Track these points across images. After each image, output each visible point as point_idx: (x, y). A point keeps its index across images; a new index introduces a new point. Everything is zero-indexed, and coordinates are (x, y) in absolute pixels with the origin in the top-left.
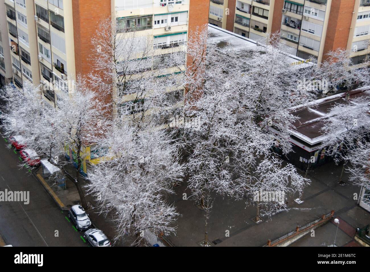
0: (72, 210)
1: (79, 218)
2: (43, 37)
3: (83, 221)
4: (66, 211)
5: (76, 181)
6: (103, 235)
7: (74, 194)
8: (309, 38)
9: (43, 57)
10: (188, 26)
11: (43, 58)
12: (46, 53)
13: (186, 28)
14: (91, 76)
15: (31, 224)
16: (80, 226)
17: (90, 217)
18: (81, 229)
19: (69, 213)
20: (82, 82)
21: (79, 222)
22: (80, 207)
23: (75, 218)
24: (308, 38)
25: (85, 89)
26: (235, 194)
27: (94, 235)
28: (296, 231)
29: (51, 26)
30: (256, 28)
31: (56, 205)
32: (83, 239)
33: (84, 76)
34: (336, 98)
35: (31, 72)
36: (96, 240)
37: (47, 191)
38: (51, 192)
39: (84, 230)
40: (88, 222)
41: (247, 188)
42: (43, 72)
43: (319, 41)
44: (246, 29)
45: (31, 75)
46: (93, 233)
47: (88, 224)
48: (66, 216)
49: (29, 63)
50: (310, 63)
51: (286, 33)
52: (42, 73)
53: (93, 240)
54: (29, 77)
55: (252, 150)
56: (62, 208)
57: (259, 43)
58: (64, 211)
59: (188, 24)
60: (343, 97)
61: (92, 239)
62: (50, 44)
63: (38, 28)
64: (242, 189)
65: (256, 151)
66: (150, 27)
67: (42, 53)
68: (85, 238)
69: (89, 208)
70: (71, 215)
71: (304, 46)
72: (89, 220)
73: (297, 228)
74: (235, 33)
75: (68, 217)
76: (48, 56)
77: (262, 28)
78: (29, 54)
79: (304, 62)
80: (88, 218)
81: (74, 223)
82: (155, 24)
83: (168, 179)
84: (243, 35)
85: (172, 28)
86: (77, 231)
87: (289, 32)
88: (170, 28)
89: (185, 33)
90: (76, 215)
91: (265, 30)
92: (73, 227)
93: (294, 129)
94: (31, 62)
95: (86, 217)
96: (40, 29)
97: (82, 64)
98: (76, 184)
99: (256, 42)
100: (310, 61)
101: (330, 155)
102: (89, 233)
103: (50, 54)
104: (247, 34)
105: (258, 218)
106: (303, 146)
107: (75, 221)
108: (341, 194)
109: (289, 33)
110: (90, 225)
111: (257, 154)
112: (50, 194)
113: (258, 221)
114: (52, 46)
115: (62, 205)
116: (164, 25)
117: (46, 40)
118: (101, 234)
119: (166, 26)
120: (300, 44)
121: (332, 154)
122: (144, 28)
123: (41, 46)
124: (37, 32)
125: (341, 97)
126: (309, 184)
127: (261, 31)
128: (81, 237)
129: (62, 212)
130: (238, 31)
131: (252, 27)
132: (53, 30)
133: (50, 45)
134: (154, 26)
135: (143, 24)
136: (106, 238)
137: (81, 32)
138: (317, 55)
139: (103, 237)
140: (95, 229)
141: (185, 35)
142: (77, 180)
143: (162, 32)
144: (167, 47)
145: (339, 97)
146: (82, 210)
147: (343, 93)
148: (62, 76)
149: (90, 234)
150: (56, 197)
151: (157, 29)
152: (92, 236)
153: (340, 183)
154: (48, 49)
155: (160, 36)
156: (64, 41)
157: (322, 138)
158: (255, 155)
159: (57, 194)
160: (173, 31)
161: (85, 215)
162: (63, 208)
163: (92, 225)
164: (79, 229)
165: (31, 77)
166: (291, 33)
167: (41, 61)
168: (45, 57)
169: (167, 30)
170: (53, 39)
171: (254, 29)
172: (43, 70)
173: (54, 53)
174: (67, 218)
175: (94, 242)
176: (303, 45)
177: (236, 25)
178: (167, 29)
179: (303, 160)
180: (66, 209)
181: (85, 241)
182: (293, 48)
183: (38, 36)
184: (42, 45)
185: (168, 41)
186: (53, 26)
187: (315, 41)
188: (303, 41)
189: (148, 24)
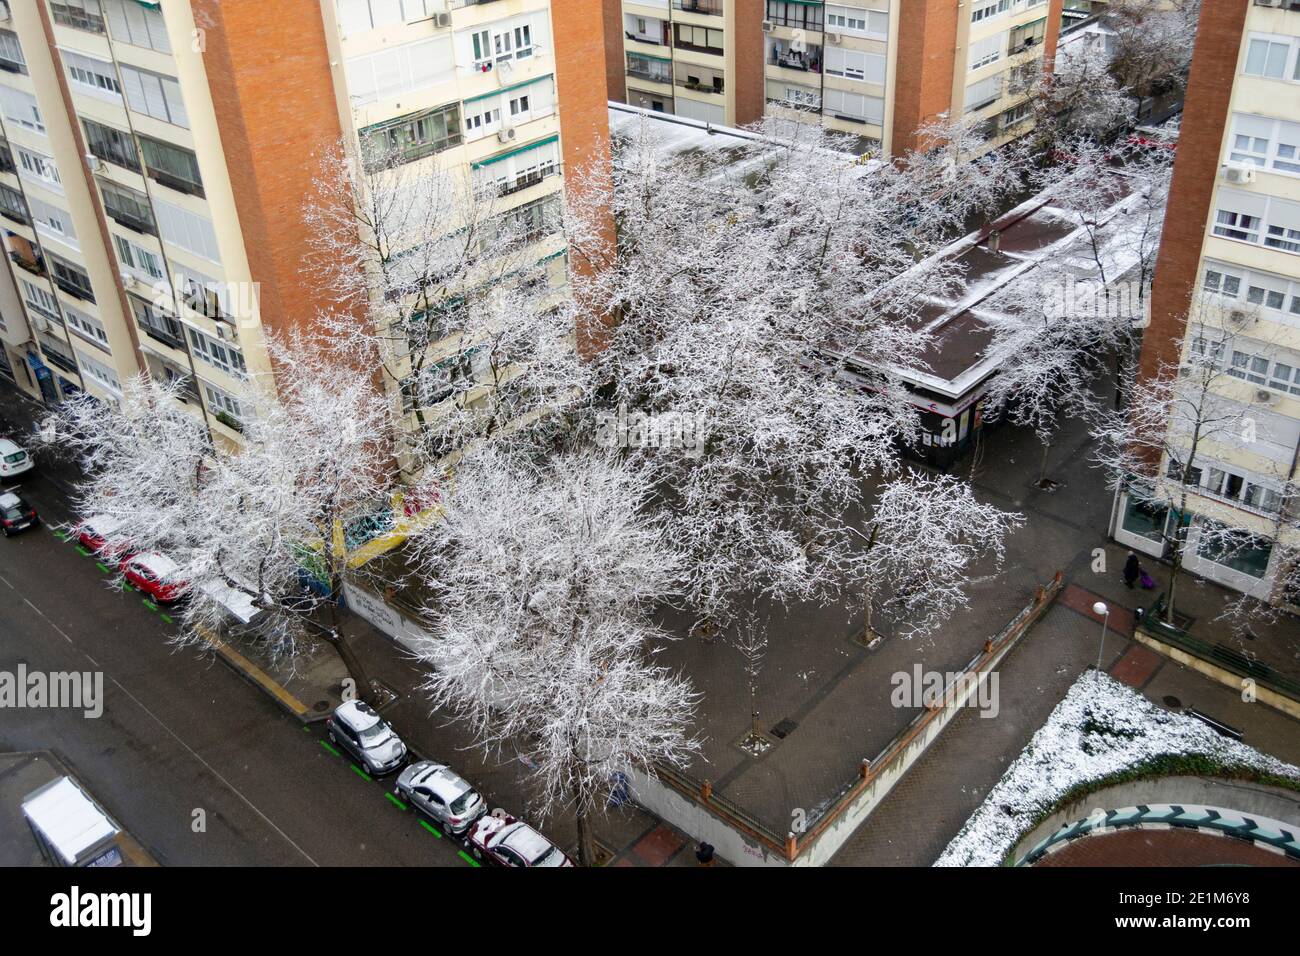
0: (338, 720)
1: (367, 742)
2: (124, 216)
3: (382, 747)
4: (319, 722)
5: (336, 636)
6: (457, 779)
7: (323, 664)
8: (851, 92)
9: (136, 276)
10: (558, 118)
11: (136, 280)
12: (146, 263)
13: (553, 126)
14: (328, 323)
15: (226, 790)
16: (378, 764)
17: (399, 730)
18: (380, 771)
19: (329, 731)
20: (306, 348)
21: (370, 753)
22: (359, 708)
23: (356, 743)
24: (847, 92)
25: (319, 366)
26: (819, 591)
27: (428, 784)
28: (986, 651)
29: (152, 182)
30: (693, 83)
31: (279, 709)
32: (397, 802)
33: (310, 327)
34: (964, 249)
35: (100, 323)
36: (441, 801)
37: (239, 674)
38: (254, 672)
39: (391, 773)
40: (395, 747)
41: (844, 565)
42: (143, 320)
43: (879, 98)
44: (664, 89)
45: (98, 331)
46: (423, 780)
47: (398, 751)
48: (322, 738)
49: (90, 298)
50: (872, 161)
51: (781, 87)
52: (140, 323)
53: (430, 800)
54: (95, 338)
55: (844, 458)
56: (302, 718)
57: (714, 127)
58: (311, 724)
59: (558, 112)
60: (980, 243)
61: (426, 798)
62: (157, 236)
63: (103, 191)
64: (832, 571)
65: (858, 460)
66: (456, 140)
67: (132, 265)
68: (398, 796)
69: (382, 698)
70: (337, 734)
71: (837, 117)
72: (399, 740)
73: (988, 643)
74: (631, 104)
75: (328, 740)
76: (153, 272)
77: (710, 83)
78: (84, 270)
79: (857, 163)
80: (393, 734)
81: (356, 757)
82: (469, 126)
83: (646, 601)
84: (657, 106)
85: (517, 131)
86: (368, 779)
87: (790, 83)
88: (511, 133)
89: (555, 138)
90: (355, 735)
91: (718, 85)
92: (354, 768)
93: (928, 371)
94: (95, 295)
95: (387, 732)
96: (110, 193)
97: (279, 285)
98: (335, 643)
99: (704, 125)
100: (870, 158)
101: (1027, 422)
102: (409, 780)
103: (160, 266)
104: (666, 104)
105: (869, 635)
106: (931, 403)
107: (358, 753)
108: (1056, 519)
109: (790, 87)
110: (404, 751)
111: (861, 468)
112: (251, 681)
113: (873, 643)
114: (165, 241)
115: (298, 707)
116: (493, 127)
117: (142, 225)
118: (450, 779)
119: (500, 128)
120: (825, 112)
121: (1032, 418)
122: (441, 146)
123: (124, 244)
124: (102, 203)
125: (976, 245)
126: (1018, 525)
127: (708, 90)
128: (388, 795)
129: (307, 729)
130: (639, 97)
131: (679, 83)
132: (161, 195)
133: (156, 239)
134: (469, 134)
135: (433, 133)
136: (468, 787)
137: (260, 189)
138: (879, 137)
139: (456, 785)
140: (425, 766)
141: (555, 144)
142: (337, 632)
143: (491, 148)
144: (512, 191)
145: (969, 245)
146: (369, 713)
147: (976, 234)
148: (218, 328)
149: (416, 782)
150: (271, 685)
151: (478, 143)
152: (426, 791)
153: (1042, 486)
154: (150, 253)
155: (487, 163)
156: (208, 225)
157: (975, 372)
158: (855, 472)
159: (272, 675)
160: (520, 140)
161: (382, 728)
162: (304, 715)
163: (409, 752)
164: (374, 773)
165: (101, 334)
166: (795, 84)
167: (133, 290)
168: (144, 275)
169: (503, 140)
170: (162, 221)
171: (686, 87)
172: (142, 313)
173: (173, 262)
174: (327, 746)
175: (435, 805)
176: (834, 114)
177: (631, 82)
178: (505, 138)
179: (933, 442)
180: (316, 716)
181: (403, 807)
182: (815, 127)
183: (108, 214)
184: (126, 242)
185: (511, 170)
186: (159, 181)
187: (870, 100)
188: (833, 101)
189: (450, 131)
